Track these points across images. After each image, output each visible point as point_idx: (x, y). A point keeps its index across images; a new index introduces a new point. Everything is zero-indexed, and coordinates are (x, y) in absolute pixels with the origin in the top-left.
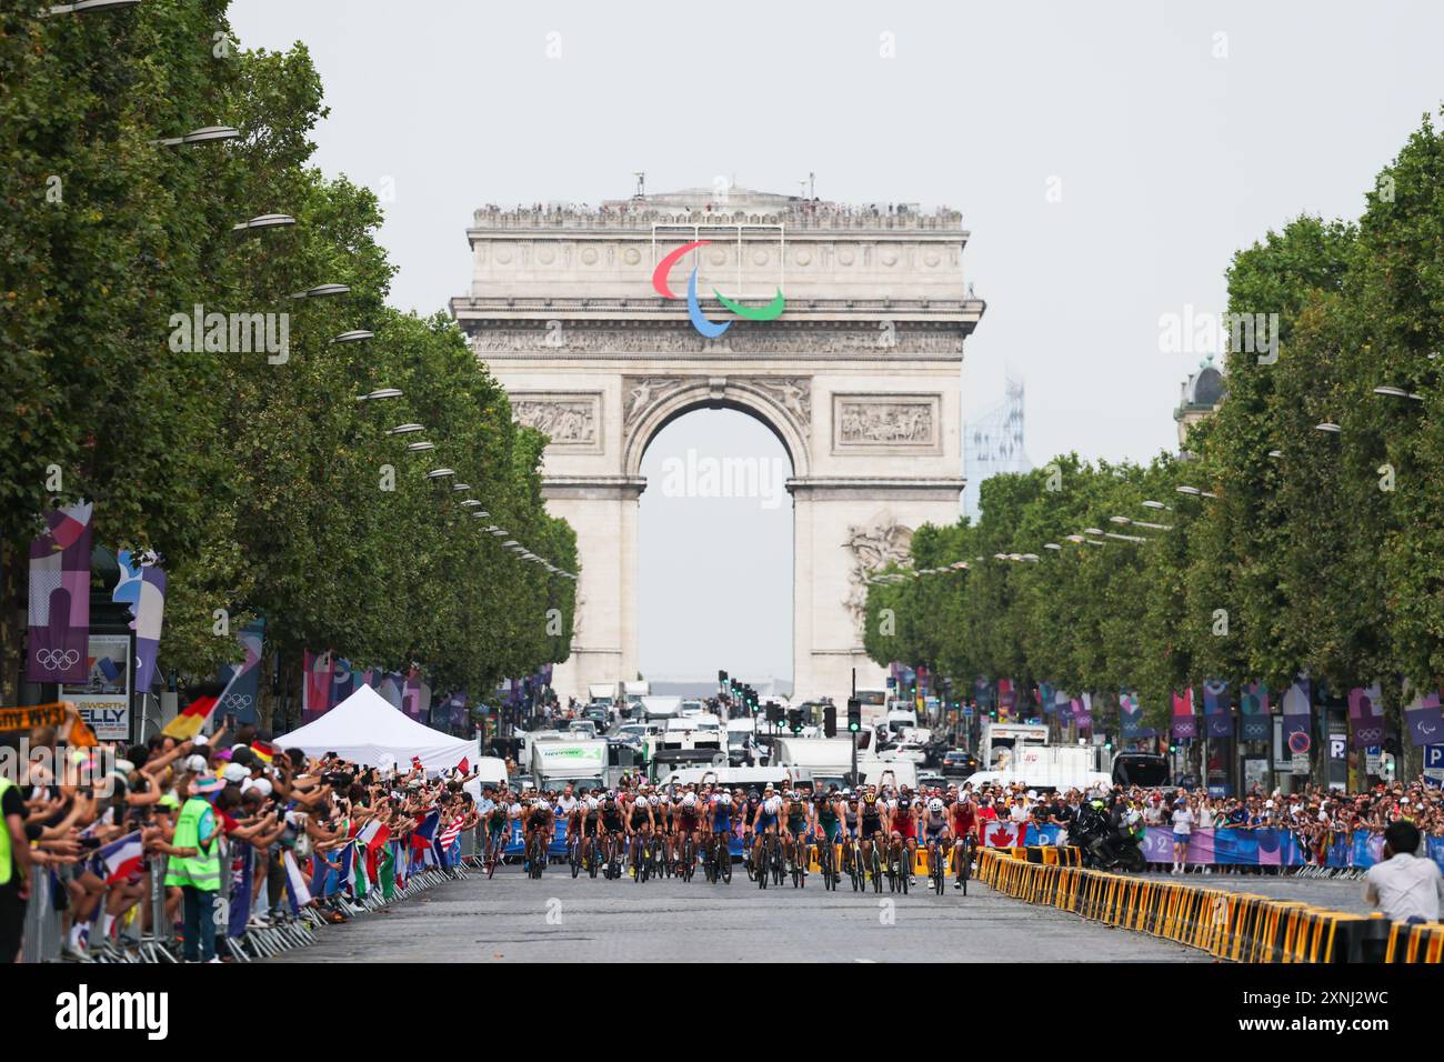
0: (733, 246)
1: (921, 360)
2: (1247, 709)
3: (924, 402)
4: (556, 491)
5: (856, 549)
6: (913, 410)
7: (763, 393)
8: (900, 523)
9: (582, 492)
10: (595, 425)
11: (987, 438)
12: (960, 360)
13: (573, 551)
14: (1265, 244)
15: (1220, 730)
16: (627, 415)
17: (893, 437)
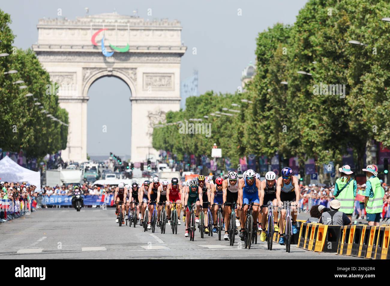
0: (114, 30)
1: (168, 63)
3: (169, 75)
4: (62, 101)
5: (150, 118)
6: (166, 78)
7: (123, 73)
8: (162, 110)
9: (70, 101)
10: (74, 81)
11: (187, 86)
14: (267, 30)
16: (84, 79)
17: (161, 85)
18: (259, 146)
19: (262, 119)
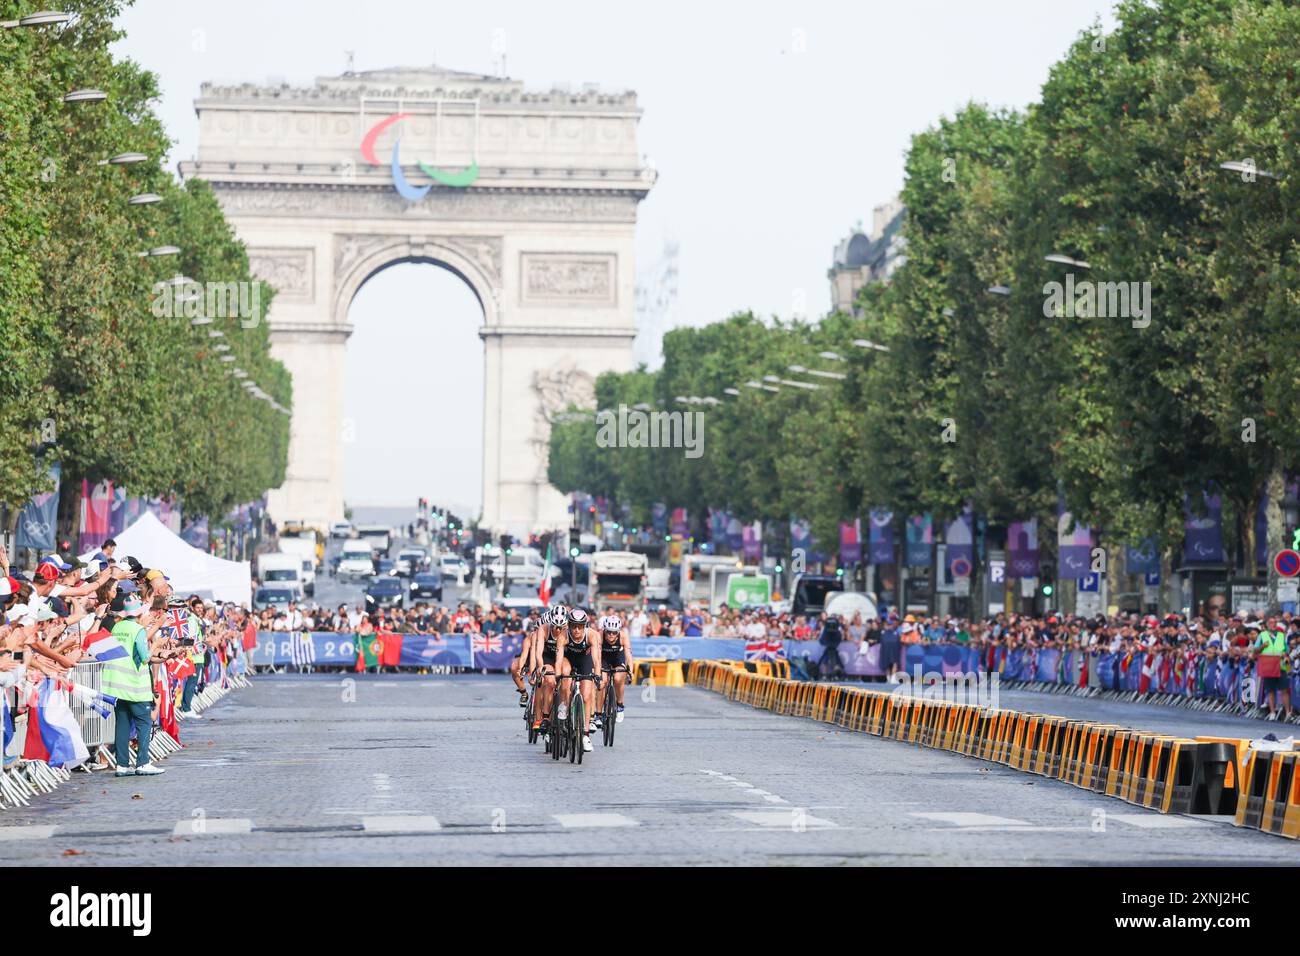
0: (433, 118)
1: (599, 222)
2: (911, 537)
3: (603, 262)
4: (280, 335)
5: (538, 390)
6: (590, 267)
7: (459, 251)
8: (580, 368)
9: (295, 336)
10: (308, 277)
11: (645, 292)
12: (634, 222)
13: (289, 390)
14: (938, 126)
15: (883, 556)
16: (337, 269)
17: (575, 291)
18: (912, 486)
19: (922, 400)
